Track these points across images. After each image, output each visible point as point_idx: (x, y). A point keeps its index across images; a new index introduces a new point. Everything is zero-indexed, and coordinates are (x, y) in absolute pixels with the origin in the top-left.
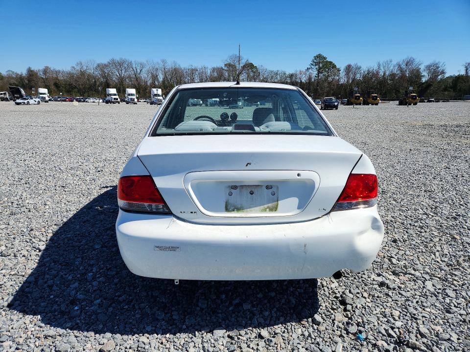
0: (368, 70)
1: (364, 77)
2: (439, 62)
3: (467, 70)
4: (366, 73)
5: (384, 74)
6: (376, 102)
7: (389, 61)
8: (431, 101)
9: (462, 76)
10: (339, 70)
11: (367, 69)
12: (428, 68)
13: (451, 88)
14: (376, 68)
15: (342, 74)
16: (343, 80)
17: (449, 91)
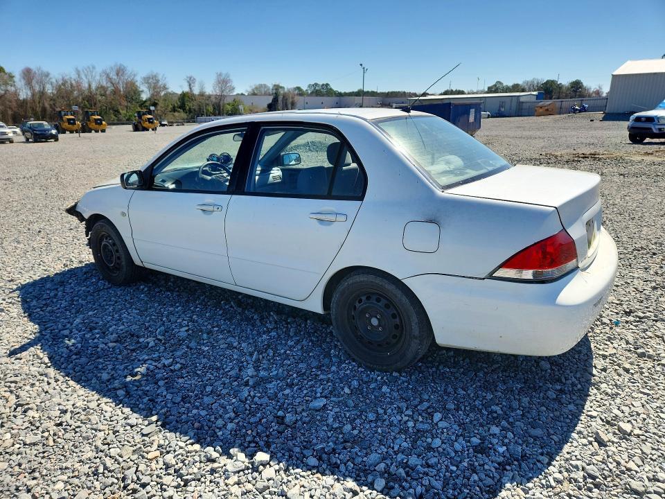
0: (63, 79)
1: (59, 89)
2: (157, 73)
3: (190, 85)
4: (60, 83)
5: (90, 86)
6: (102, 127)
7: (91, 67)
8: (164, 125)
9: (187, 93)
10: (11, 77)
11: (61, 77)
12: (146, 80)
13: (180, 108)
14: (74, 76)
15: (19, 82)
16: (24, 94)
17: (179, 112)
